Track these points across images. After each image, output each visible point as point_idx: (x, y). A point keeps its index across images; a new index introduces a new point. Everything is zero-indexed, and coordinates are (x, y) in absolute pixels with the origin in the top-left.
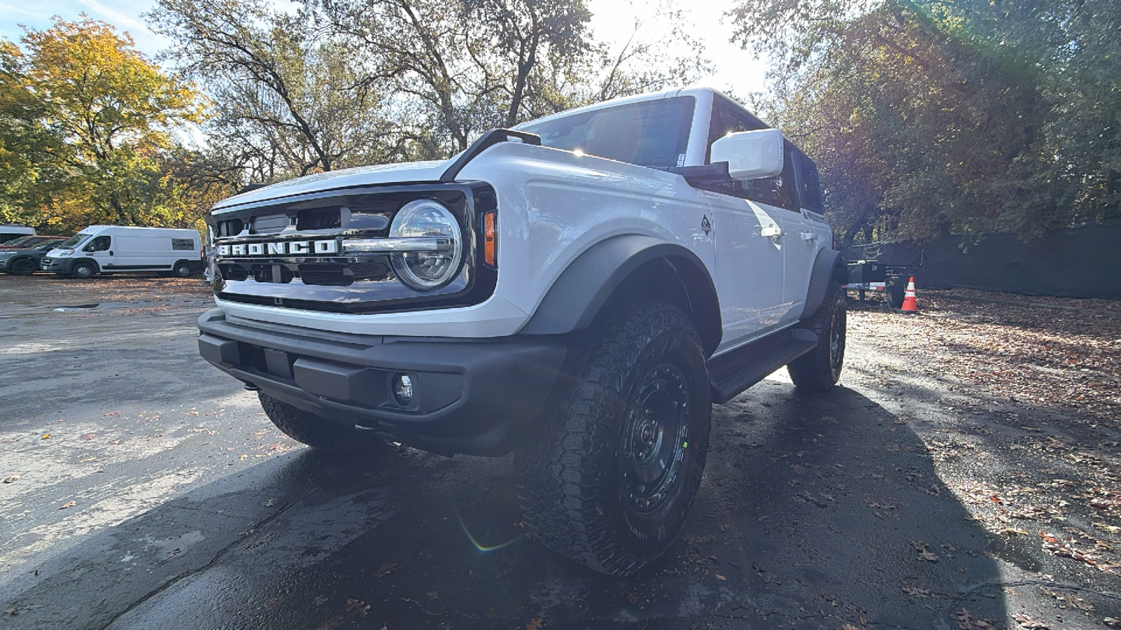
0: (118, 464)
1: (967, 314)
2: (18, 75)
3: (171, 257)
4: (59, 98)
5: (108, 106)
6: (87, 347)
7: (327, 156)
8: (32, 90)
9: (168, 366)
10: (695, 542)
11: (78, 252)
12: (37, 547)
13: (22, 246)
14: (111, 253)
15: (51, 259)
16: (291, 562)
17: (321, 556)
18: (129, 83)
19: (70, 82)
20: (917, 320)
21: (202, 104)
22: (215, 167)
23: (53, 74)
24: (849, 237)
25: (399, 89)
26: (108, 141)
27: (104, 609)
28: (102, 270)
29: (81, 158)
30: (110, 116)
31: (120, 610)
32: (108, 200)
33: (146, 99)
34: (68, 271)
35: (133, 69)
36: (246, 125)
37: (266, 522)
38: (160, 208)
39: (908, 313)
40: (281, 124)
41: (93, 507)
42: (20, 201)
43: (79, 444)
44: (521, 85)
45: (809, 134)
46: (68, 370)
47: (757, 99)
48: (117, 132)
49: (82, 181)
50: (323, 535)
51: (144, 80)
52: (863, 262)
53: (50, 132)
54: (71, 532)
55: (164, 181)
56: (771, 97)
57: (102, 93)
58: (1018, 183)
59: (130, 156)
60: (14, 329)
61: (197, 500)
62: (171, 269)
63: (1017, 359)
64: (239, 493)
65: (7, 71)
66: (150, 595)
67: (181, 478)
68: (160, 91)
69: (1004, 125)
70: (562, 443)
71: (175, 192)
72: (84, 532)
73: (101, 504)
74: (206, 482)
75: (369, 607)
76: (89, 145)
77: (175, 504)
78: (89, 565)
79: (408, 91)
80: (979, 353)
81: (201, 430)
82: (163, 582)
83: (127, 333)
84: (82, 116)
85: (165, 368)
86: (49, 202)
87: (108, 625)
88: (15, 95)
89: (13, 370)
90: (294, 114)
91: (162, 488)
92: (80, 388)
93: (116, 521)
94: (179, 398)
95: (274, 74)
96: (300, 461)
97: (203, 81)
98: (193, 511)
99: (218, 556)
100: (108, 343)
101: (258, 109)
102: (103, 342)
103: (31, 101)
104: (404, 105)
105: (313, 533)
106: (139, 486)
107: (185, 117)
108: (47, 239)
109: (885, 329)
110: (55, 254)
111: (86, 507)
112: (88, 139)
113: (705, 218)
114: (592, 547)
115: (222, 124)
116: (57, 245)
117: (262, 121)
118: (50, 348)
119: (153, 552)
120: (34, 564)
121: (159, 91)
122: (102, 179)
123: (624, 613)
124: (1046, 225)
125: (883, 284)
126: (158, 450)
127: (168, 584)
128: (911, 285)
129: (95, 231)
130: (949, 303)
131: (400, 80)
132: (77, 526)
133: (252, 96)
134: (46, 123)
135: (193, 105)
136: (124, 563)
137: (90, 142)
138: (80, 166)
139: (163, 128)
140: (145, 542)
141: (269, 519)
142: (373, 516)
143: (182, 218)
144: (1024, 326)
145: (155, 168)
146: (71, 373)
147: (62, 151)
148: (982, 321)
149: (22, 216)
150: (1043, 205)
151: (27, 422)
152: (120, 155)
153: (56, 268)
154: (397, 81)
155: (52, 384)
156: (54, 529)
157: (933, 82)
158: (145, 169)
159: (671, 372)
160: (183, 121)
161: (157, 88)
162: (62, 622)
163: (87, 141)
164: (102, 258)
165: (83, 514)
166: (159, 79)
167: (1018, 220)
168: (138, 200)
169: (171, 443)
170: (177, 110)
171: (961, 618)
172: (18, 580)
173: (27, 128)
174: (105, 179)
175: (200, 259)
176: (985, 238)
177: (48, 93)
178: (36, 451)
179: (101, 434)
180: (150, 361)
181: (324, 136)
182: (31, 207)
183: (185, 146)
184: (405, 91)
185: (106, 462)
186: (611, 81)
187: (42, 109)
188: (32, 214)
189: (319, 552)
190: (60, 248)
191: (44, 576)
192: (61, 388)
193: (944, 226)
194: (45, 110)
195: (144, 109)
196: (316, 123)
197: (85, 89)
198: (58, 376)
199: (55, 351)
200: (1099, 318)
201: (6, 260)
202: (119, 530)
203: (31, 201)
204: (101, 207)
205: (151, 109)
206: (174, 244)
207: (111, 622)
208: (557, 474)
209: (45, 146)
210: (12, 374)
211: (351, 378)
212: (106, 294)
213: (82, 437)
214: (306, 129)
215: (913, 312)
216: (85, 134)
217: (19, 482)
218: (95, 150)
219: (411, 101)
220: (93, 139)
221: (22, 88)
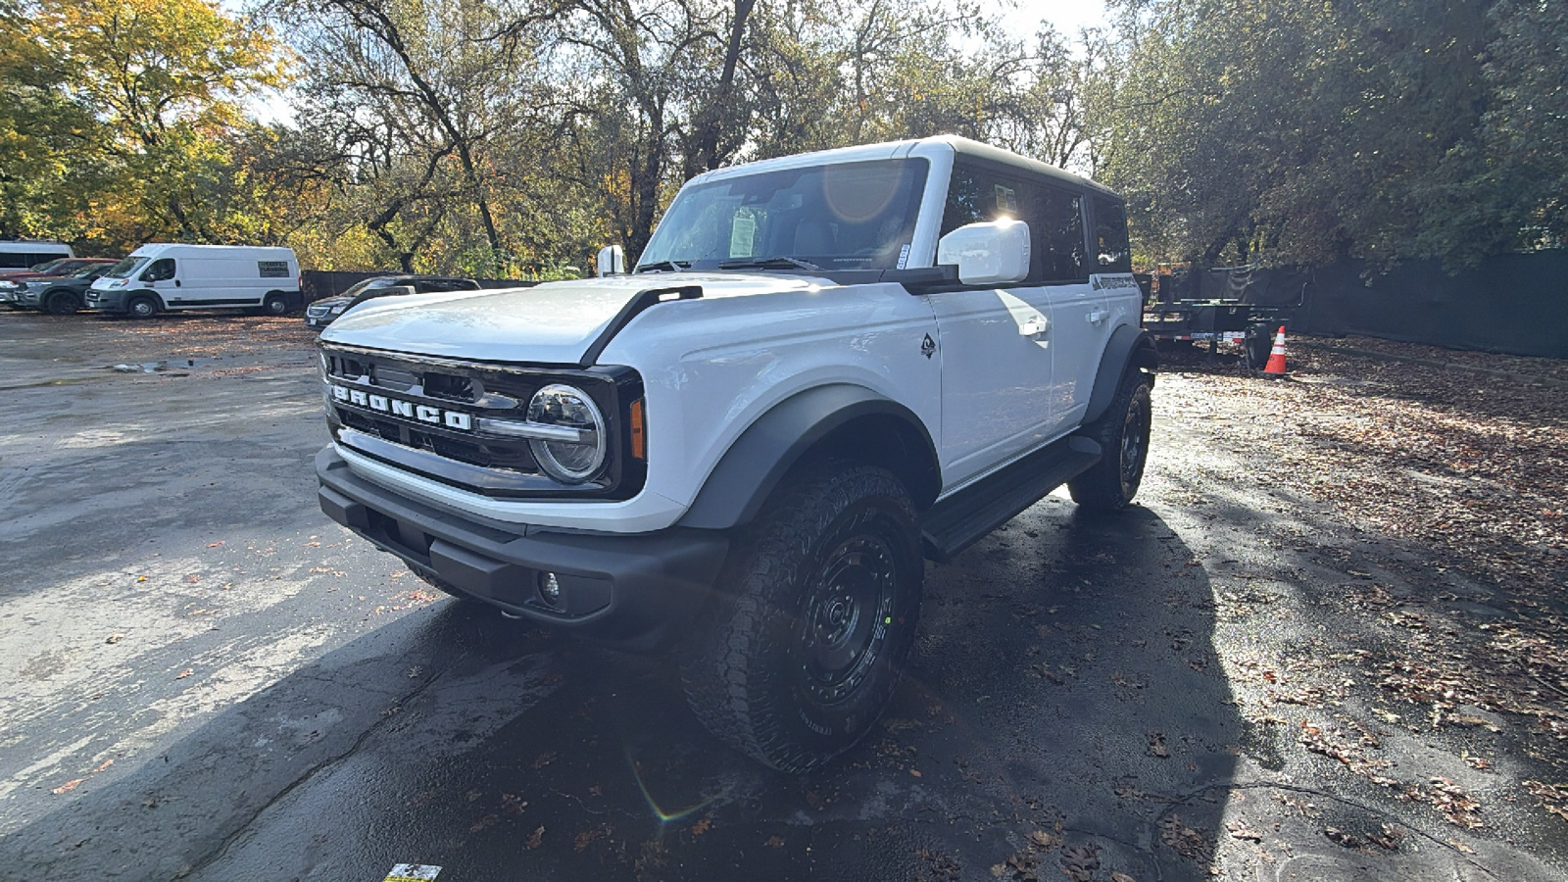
0: (233, 618)
1: (1354, 379)
2: (23, 21)
3: (258, 288)
4: (82, 55)
5: (151, 65)
6: (170, 437)
7: (465, 138)
8: (42, 41)
9: (275, 469)
10: (895, 730)
11: (132, 282)
12: (160, 727)
13: (56, 273)
14: (178, 283)
15: (98, 293)
16: (440, 748)
17: (473, 742)
18: (178, 30)
19: (95, 29)
20: (1281, 390)
21: (282, 59)
22: (308, 157)
23: (70, 18)
24: (1212, 256)
25: (562, 38)
26: (156, 118)
27: (245, 801)
28: (167, 307)
29: (122, 141)
30: (155, 80)
31: (263, 804)
32: (165, 204)
33: (203, 53)
34: (123, 310)
35: (181, 9)
36: (349, 95)
37: (409, 697)
38: (239, 216)
39: (1273, 377)
40: (398, 93)
41: (213, 676)
42: (45, 207)
43: (184, 590)
44: (739, 31)
45: (1161, 101)
46: (150, 475)
47: (1092, 38)
48: (168, 104)
49: (126, 177)
50: (476, 715)
51: (199, 25)
52: (1216, 302)
53: (75, 106)
54: (194, 709)
55: (241, 178)
56: (1113, 36)
57: (142, 46)
58: (1450, 188)
59: (190, 140)
60: (68, 405)
61: (330, 667)
62: (261, 304)
64: (378, 659)
65: (5, 15)
66: (291, 787)
67: (309, 638)
68: (223, 43)
69: (1441, 97)
70: (727, 641)
71: (256, 193)
72: (209, 709)
73: (221, 673)
74: (337, 644)
75: (525, 804)
76: (131, 123)
77: (306, 674)
78: (222, 751)
79: (577, 42)
80: (1344, 449)
81: (325, 570)
82: (303, 771)
83: (215, 412)
84: (117, 80)
85: (270, 471)
86: (84, 206)
87: (251, 820)
88: (20, 52)
89: (84, 474)
90: (416, 78)
91: (285, 653)
92: (171, 503)
93: (242, 694)
94: (293, 521)
95: (382, 17)
96: (445, 616)
97: (283, 31)
98: (327, 683)
99: (360, 741)
100: (194, 430)
101: (363, 68)
102: (187, 428)
103: (41, 57)
104: (571, 61)
105: (463, 714)
106: (262, 650)
107: (259, 79)
108: (90, 262)
109: (1230, 404)
110: (103, 284)
111: (205, 676)
112: (129, 113)
113: (927, 336)
114: (763, 748)
115: (315, 91)
116: (103, 271)
117: (372, 89)
118: (121, 438)
119: (289, 734)
120: (163, 748)
121: (222, 40)
122: (154, 173)
123: (800, 814)
124: (1485, 250)
125: (1242, 335)
126: (277, 599)
127: (308, 775)
128: (1280, 338)
129: (152, 252)
130: (1336, 359)
131: (564, 22)
132: (201, 701)
133: (352, 47)
134: (68, 92)
135: (270, 61)
136: (259, 748)
137: (132, 119)
138: (123, 154)
139: (232, 97)
140: (278, 723)
141: (413, 694)
142: (530, 691)
143: (270, 229)
144: (1428, 401)
145: (226, 159)
146: (155, 480)
147: (94, 133)
148: (1371, 392)
149: (51, 227)
150: (1482, 220)
151: (114, 557)
152: (175, 139)
153: (105, 304)
154: (560, 26)
155: (135, 497)
156: (174, 704)
157: (1342, 31)
158: (212, 159)
159: (866, 544)
160: (258, 85)
161: (217, 36)
162: (204, 816)
163: (128, 117)
164: (166, 290)
165: (204, 685)
166: (220, 24)
167: (1445, 241)
168: (205, 204)
169: (293, 589)
170: (248, 69)
171: (1168, 826)
172: (147, 766)
173: (42, 100)
174: (158, 174)
175: (297, 289)
176: (1399, 264)
177: (67, 46)
178: (135, 600)
179: (205, 574)
180: (249, 461)
181: (458, 108)
182: (60, 215)
183: (264, 123)
184: (571, 41)
185: (218, 615)
186: (871, 22)
187: (61, 72)
188: (63, 226)
189: (470, 737)
190: (109, 276)
191: (176, 762)
192: (147, 504)
193: (1344, 243)
194: (65, 73)
195: (202, 70)
196: (447, 89)
197: (116, 40)
198: (140, 485)
199: (128, 444)
200: (1538, 387)
201: (38, 295)
202: (248, 707)
203: (61, 207)
204: (157, 213)
205: (212, 68)
206: (261, 269)
207: (255, 817)
208: (722, 674)
209: (72, 125)
210: (82, 482)
211: (494, 573)
212: (178, 345)
213: (185, 579)
214: (432, 100)
215: (1280, 377)
216: (124, 107)
217: (123, 642)
218: (139, 129)
219: (581, 54)
220: (135, 115)
221: (29, 40)
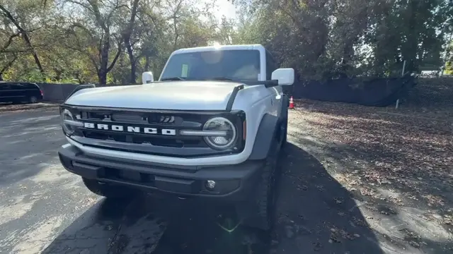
1: (308, 108)
37: (115, 237)
41: (14, 250)
50: (147, 237)
58: (320, 65)
63: (329, 127)
67: (51, 225)
73: (17, 248)
77: (61, 239)
81: (38, 197)
98: (74, 240)
106: (32, 234)
126: (23, 212)
128: (292, 99)
142: (161, 224)
144: (324, 113)
148: (313, 111)
150: (327, 72)
167: (321, 77)
169: (27, 207)
176: (310, 82)
189: (151, 245)
211: (192, 184)
215: (293, 108)
